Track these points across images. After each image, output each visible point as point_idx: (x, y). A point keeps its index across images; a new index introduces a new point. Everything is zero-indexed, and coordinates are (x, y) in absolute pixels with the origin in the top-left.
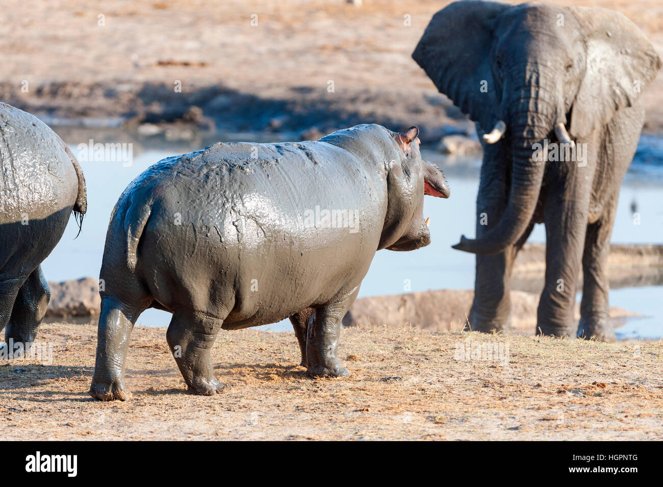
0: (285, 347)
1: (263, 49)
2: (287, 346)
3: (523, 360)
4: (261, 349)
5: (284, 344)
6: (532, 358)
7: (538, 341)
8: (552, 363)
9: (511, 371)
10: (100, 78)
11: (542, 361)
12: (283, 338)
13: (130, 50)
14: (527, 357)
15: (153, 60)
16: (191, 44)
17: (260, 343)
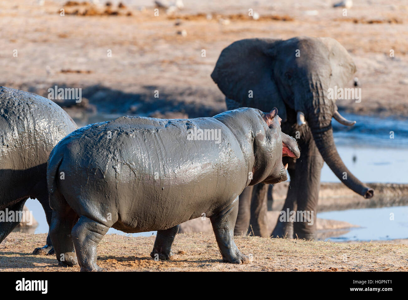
0: (140, 246)
1: (126, 62)
2: (141, 245)
3: (286, 254)
4: (125, 247)
5: (139, 244)
6: (292, 253)
7: (296, 243)
8: (304, 256)
9: (279, 260)
10: (25, 80)
11: (298, 255)
12: (139, 240)
13: (44, 63)
14: (288, 252)
15: (59, 69)
16: (81, 60)
17: (124, 244)
